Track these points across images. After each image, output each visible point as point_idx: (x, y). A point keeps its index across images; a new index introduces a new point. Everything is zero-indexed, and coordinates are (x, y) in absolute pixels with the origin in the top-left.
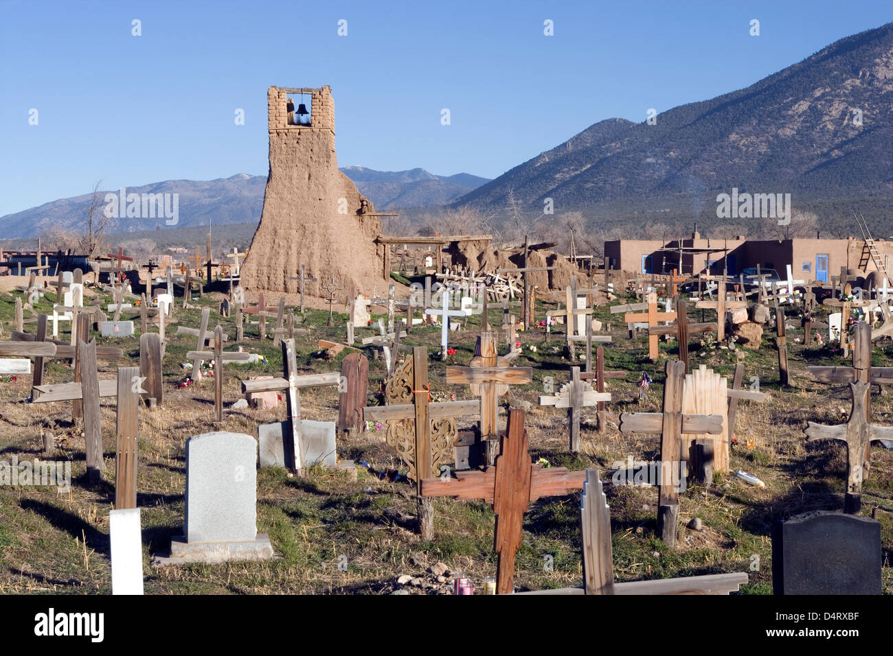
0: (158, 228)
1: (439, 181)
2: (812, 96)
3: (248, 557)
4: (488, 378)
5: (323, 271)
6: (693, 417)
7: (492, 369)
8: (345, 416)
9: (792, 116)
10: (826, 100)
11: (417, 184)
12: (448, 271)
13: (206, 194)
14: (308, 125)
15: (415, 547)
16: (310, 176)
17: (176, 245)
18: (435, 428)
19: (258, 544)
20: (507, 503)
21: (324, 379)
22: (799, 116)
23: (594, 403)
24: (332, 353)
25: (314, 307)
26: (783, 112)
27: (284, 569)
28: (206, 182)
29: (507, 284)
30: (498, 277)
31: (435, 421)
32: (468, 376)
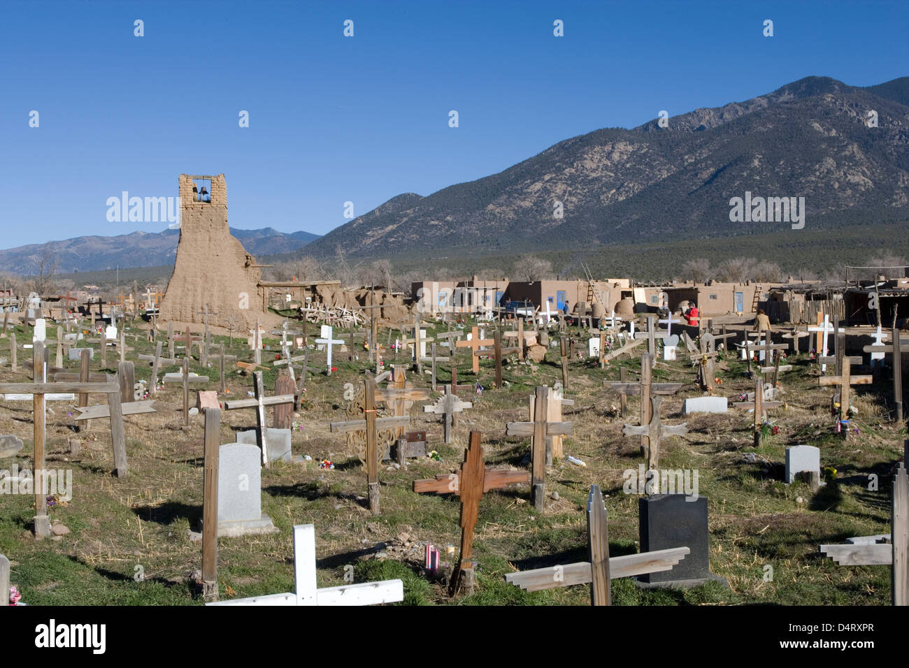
0: (76, 271)
1: (283, 237)
2: (543, 179)
3: (257, 531)
4: (399, 396)
5: (220, 307)
6: (553, 424)
7: (402, 390)
8: (278, 420)
9: (531, 193)
10: (553, 182)
11: (268, 238)
12: (309, 306)
13: (111, 246)
14: (208, 201)
15: (369, 519)
16: (210, 238)
17: (89, 284)
18: (380, 436)
19: (263, 522)
20: (469, 494)
21: (283, 399)
22: (535, 193)
23: (460, 410)
24: (248, 371)
25: (215, 334)
26: (525, 191)
27: (284, 539)
28: (112, 238)
29: (352, 315)
30: (345, 310)
31: (380, 431)
32: (385, 395)
